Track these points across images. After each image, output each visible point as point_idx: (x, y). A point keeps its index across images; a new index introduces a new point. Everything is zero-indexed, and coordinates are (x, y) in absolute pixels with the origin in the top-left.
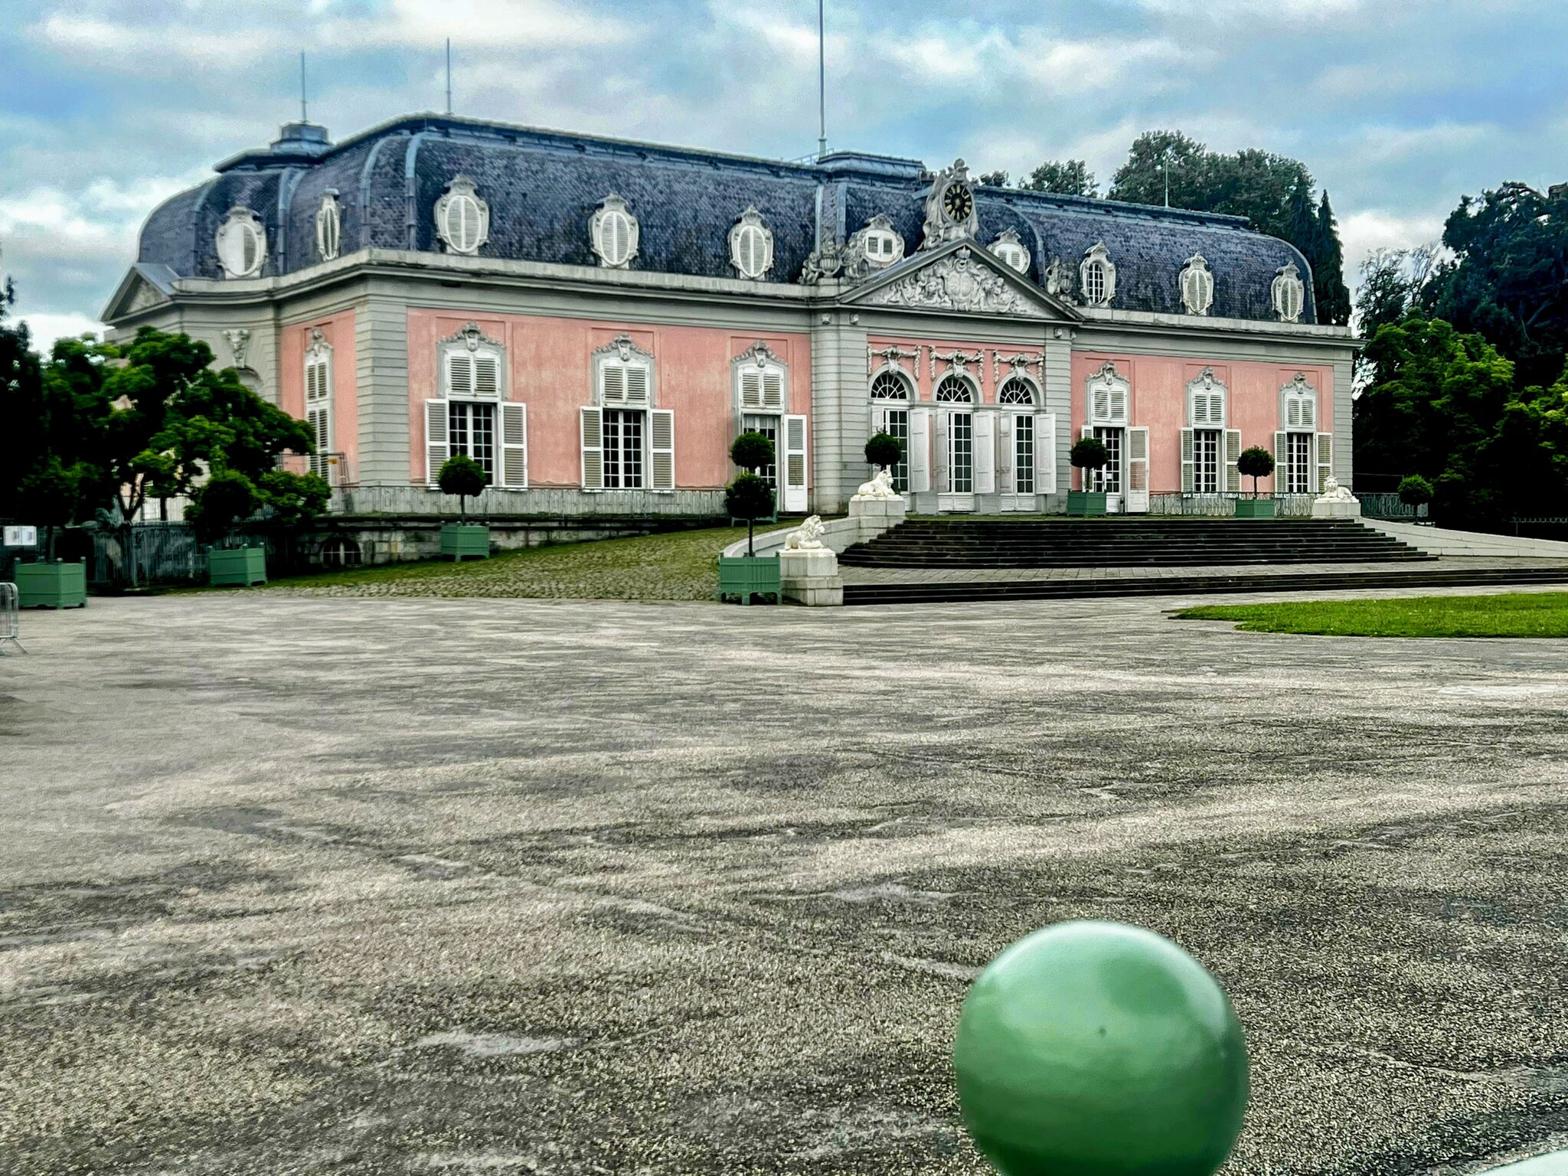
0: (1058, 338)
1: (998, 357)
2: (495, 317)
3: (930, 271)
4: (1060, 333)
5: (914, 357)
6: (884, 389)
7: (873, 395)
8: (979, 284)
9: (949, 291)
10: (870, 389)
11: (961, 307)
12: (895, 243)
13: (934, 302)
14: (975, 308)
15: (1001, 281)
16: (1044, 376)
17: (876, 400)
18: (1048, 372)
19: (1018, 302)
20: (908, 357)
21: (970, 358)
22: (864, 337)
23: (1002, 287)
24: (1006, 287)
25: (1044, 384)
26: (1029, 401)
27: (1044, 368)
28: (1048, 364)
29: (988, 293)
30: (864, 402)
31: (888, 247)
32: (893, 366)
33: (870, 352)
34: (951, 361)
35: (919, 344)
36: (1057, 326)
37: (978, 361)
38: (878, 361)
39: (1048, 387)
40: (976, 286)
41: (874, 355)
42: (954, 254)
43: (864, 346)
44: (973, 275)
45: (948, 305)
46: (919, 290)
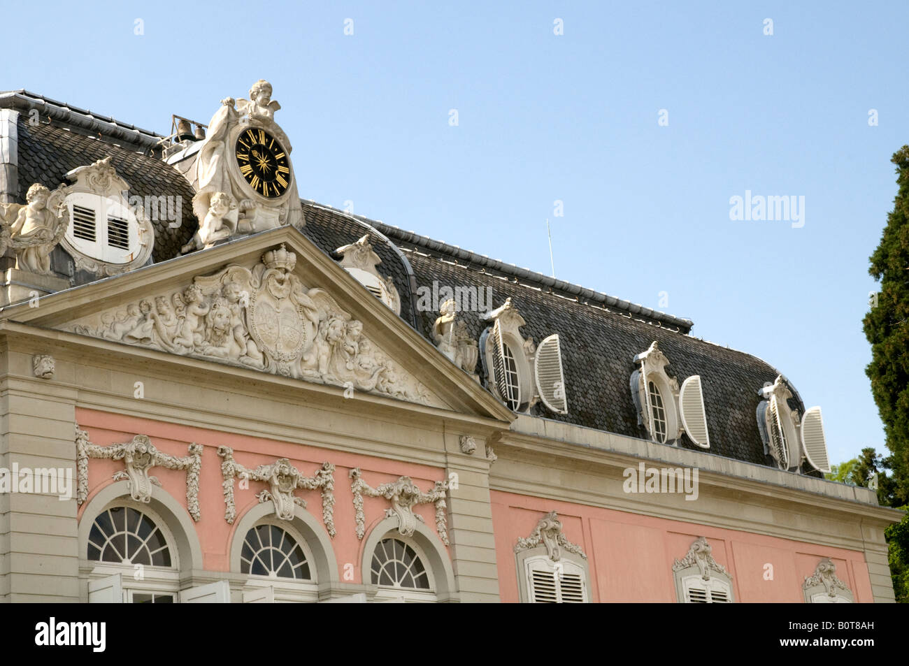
0: (469, 453)
1: (361, 482)
3: (213, 284)
4: (471, 443)
5: (186, 470)
6: (118, 541)
7: (93, 554)
8: (317, 327)
9: (257, 332)
10: (85, 540)
11: (283, 367)
12: (134, 232)
13: (228, 349)
14: (309, 373)
15: (357, 327)
16: (450, 529)
17: (101, 567)
18: (457, 522)
19: (391, 375)
20: (174, 469)
21: (306, 481)
22: (68, 412)
23: (360, 340)
24: (369, 344)
25: (451, 547)
26: (423, 582)
27: (448, 512)
28: (455, 506)
29: (336, 348)
30: (71, 568)
31: (118, 234)
32: (141, 485)
33: (84, 447)
34: (267, 484)
35: (199, 440)
36: (466, 430)
37: (322, 489)
38: (104, 472)
39: (460, 552)
40: (310, 332)
41: (93, 458)
42: (262, 258)
43: (70, 431)
44: (303, 308)
45: (257, 361)
46: (193, 322)
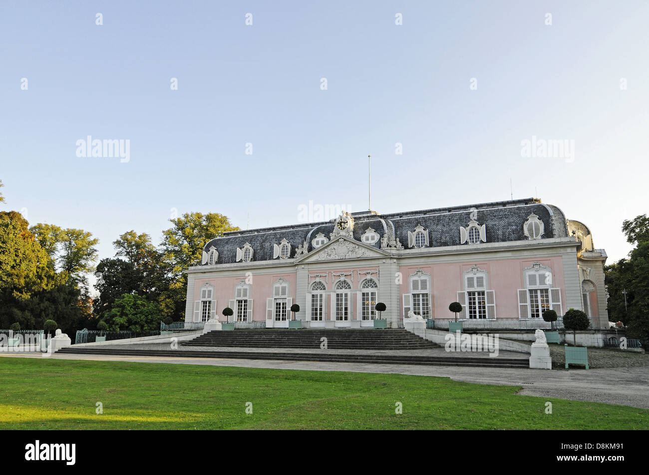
2: (213, 279)
3: (330, 248)
5: (326, 276)
7: (313, 289)
11: (342, 257)
16: (379, 277)
21: (347, 274)
22: (307, 272)
27: (379, 274)
29: (353, 251)
32: (317, 280)
34: (339, 276)
35: (328, 272)
36: (383, 259)
41: (311, 277)
42: (338, 241)
45: (337, 258)
46: (326, 254)
